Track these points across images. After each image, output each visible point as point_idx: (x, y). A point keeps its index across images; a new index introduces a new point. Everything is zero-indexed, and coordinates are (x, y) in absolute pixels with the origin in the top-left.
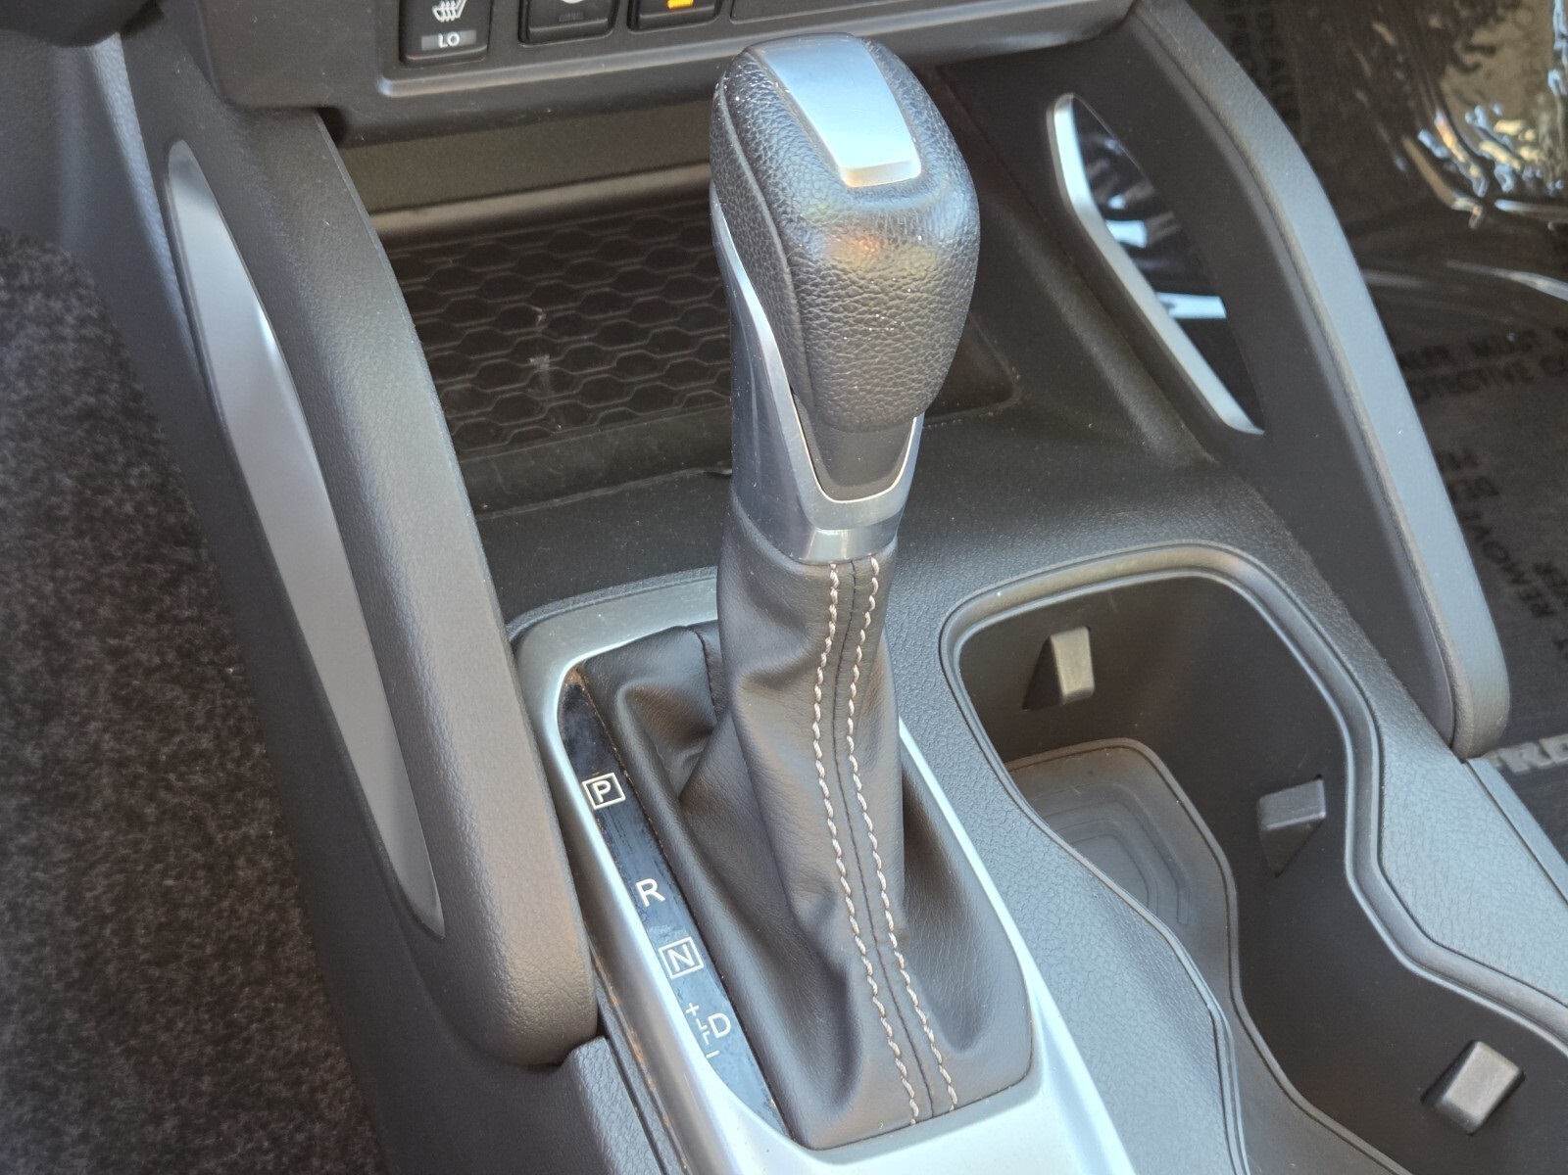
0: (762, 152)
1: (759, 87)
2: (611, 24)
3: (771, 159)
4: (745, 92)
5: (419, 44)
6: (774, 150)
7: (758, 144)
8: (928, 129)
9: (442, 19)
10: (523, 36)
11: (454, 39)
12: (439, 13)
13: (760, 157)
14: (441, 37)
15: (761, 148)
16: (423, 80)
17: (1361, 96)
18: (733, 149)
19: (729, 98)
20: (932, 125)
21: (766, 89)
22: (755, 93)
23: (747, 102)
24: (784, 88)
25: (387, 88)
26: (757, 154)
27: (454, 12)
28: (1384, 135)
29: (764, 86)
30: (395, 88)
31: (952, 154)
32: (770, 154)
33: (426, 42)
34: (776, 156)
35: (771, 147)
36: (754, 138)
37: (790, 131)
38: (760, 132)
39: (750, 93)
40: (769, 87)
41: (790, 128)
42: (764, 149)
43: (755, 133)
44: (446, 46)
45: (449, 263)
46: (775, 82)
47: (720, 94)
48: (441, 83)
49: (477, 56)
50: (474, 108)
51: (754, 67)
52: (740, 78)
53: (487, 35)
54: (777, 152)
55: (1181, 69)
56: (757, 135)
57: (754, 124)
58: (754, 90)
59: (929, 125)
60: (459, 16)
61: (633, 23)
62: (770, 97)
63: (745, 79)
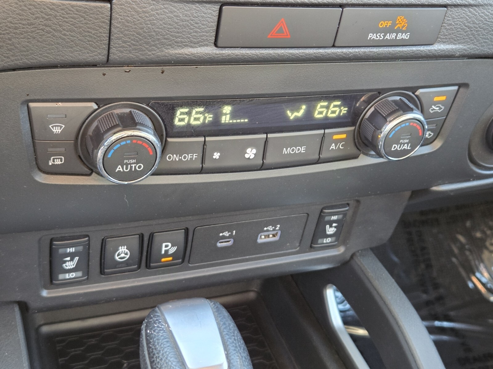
0: (155, 359)
1: (158, 327)
2: (139, 267)
3: (158, 362)
4: (151, 329)
5: (58, 277)
6: (160, 358)
7: (154, 354)
8: (233, 346)
9: (67, 268)
10: (102, 272)
11: (73, 275)
12: (66, 266)
13: (154, 361)
14: (67, 274)
15: (155, 357)
16: (61, 289)
17: (454, 260)
18: (145, 355)
19: (146, 330)
20: (236, 344)
21: (161, 327)
22: (156, 329)
23: (152, 334)
24: (169, 327)
25: (45, 293)
26: (153, 359)
27: (72, 265)
28: (463, 273)
29: (160, 326)
30: (48, 293)
31: (244, 359)
32: (158, 360)
33: (61, 277)
34: (160, 362)
35: (159, 357)
36: (153, 352)
37: (168, 349)
38: (155, 349)
39: (154, 329)
40: (163, 327)
41: (168, 348)
42: (156, 357)
43: (153, 349)
44: (69, 277)
45: (93, 341)
46: (166, 324)
47: (143, 327)
48: (67, 291)
49: (84, 280)
50: (81, 299)
51: (158, 316)
52: (151, 321)
53: (87, 273)
54: (161, 360)
55: (371, 282)
56: (154, 350)
57: (153, 344)
58: (156, 328)
59: (234, 344)
60: (74, 266)
61: (148, 266)
62: (162, 332)
63: (153, 322)
